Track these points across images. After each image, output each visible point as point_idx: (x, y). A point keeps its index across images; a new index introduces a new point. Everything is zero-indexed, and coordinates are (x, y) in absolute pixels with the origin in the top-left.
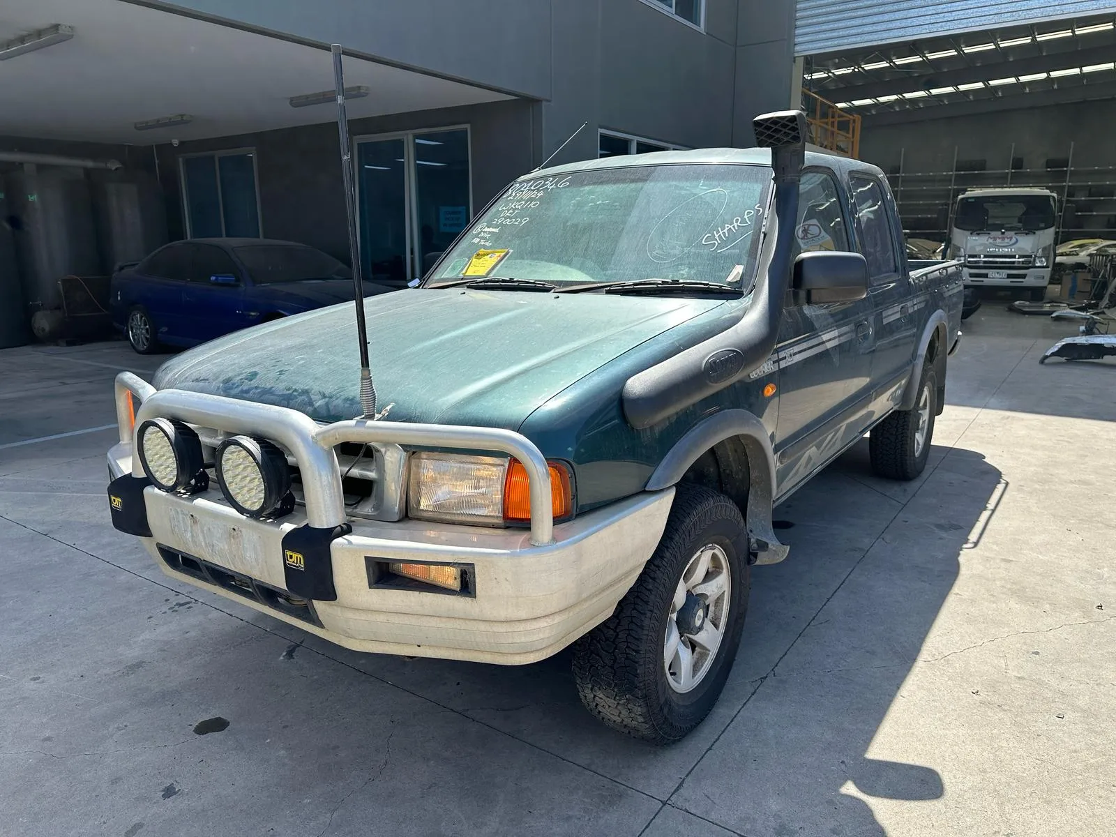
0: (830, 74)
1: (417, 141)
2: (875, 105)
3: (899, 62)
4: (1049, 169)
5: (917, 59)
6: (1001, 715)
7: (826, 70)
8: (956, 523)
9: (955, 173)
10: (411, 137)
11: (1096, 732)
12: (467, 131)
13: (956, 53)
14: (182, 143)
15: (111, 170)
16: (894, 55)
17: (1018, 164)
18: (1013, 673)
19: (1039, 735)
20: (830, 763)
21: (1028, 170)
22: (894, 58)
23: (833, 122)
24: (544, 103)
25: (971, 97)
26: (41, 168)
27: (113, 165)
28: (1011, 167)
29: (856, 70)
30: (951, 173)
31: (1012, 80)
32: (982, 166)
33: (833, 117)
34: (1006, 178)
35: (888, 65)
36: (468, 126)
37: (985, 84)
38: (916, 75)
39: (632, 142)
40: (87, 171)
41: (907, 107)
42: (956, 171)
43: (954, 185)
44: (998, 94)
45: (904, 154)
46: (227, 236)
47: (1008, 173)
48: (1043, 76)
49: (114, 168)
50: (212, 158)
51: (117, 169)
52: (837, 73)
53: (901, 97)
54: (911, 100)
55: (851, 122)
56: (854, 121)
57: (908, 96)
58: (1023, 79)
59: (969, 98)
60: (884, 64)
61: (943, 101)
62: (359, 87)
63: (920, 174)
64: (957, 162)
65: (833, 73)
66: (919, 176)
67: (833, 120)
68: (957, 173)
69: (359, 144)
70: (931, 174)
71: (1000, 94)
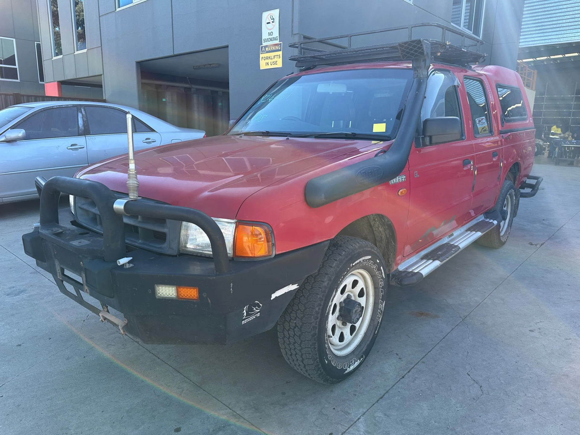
9: (575, 96)
23: (525, 73)
30: (573, 96)
33: (525, 71)
41: (551, 62)
42: (576, 95)
55: (533, 73)
56: (534, 72)
63: (556, 96)
64: (577, 90)
66: (555, 97)
68: (576, 96)
70: (562, 96)
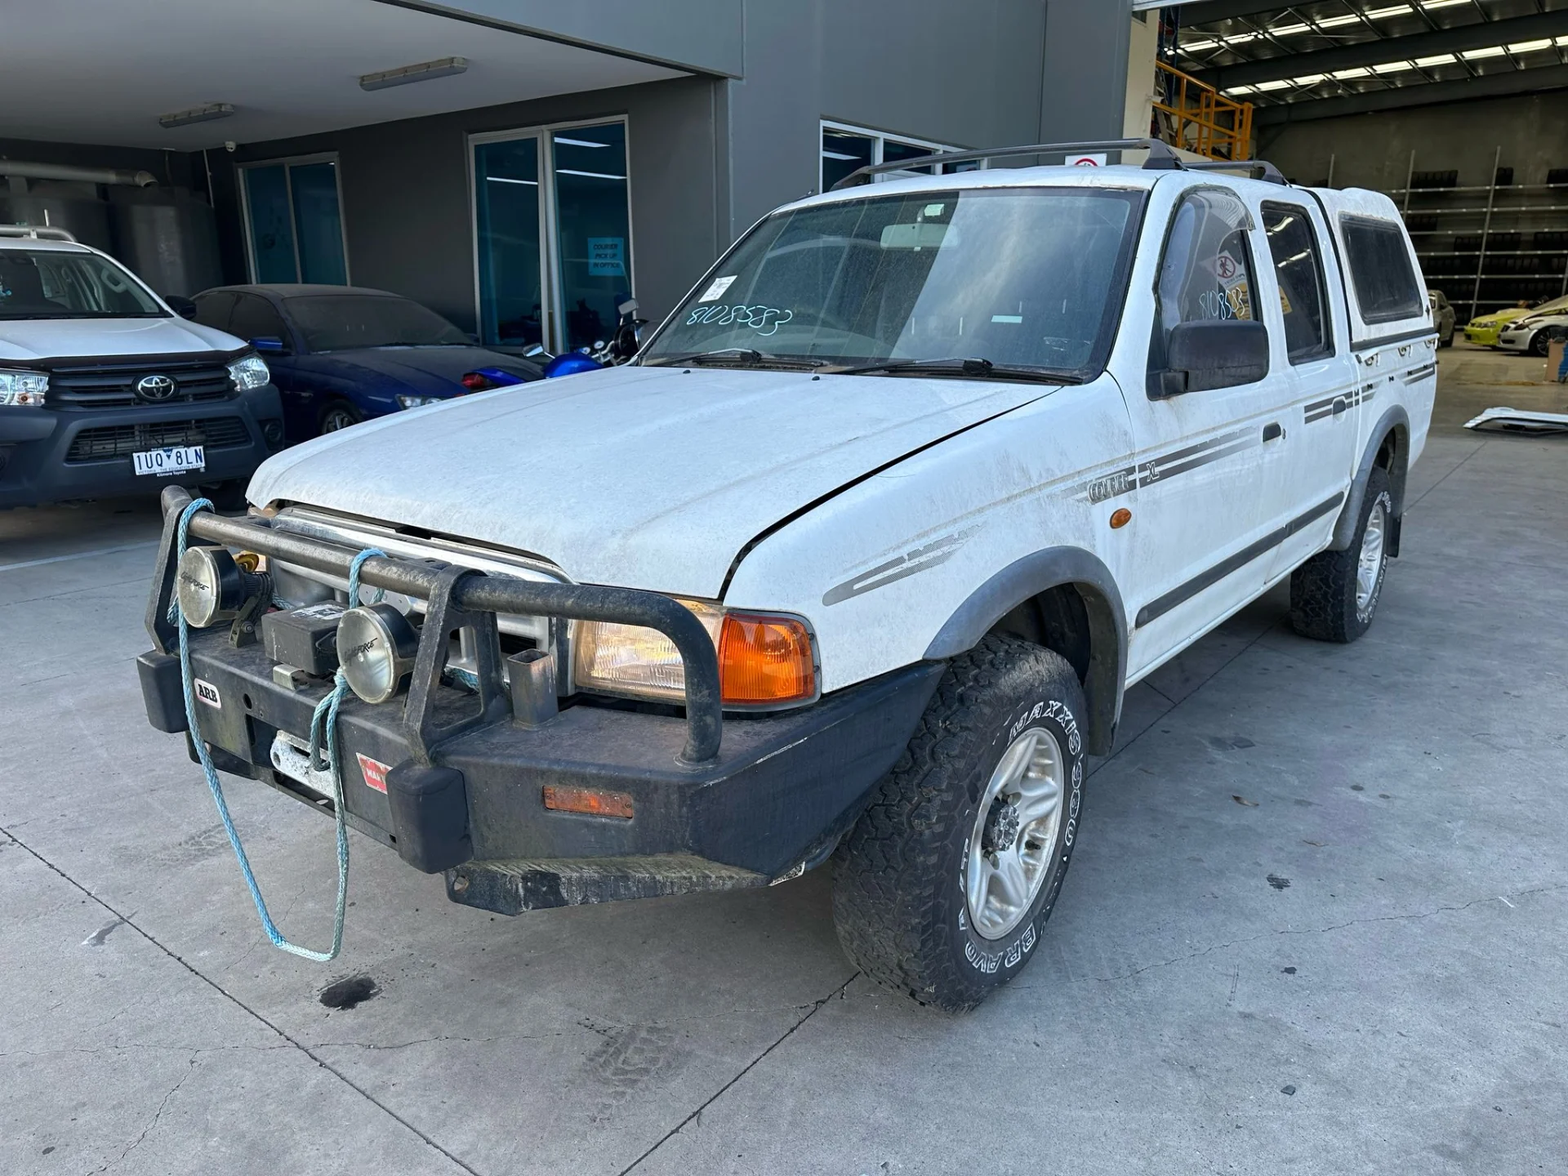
0: (1222, 43)
1: (557, 140)
2: (1291, 90)
3: (1326, 24)
4: (1552, 185)
5: (1352, 19)
6: (1189, 1083)
7: (1216, 36)
8: (1247, 737)
9: (1409, 191)
10: (547, 135)
11: (1340, 1123)
12: (624, 125)
13: (1411, 10)
14: (240, 147)
15: (140, 186)
16: (1318, 14)
17: (1505, 176)
18: (1239, 1006)
19: (1238, 1127)
20: (863, 1166)
21: (1521, 187)
22: (1318, 17)
23: (1208, 114)
24: (731, 82)
25: (1437, 77)
26: (32, 182)
27: (143, 179)
28: (1494, 182)
29: (1260, 37)
30: (1404, 191)
31: (1498, 51)
32: (1450, 179)
33: (1208, 106)
34: (1487, 198)
35: (1308, 28)
36: (625, 117)
37: (1457, 57)
38: (1352, 43)
39: (877, 141)
40: (103, 189)
41: (1339, 91)
42: (1411, 188)
43: (1408, 209)
44: (1477, 72)
45: (1335, 163)
46: (303, 283)
47: (1489, 191)
48: (1545, 44)
49: (143, 185)
50: (281, 167)
51: (147, 185)
52: (1231, 42)
53: (1330, 76)
54: (1344, 81)
55: (1239, 113)
56: (1242, 112)
57: (1340, 75)
58: (1515, 48)
59: (1433, 78)
60: (1302, 28)
61: (1393, 83)
62: (452, 60)
64: (1413, 173)
65: (1226, 42)
67: (1208, 110)
68: (1413, 191)
69: (476, 146)
71: (1481, 72)
